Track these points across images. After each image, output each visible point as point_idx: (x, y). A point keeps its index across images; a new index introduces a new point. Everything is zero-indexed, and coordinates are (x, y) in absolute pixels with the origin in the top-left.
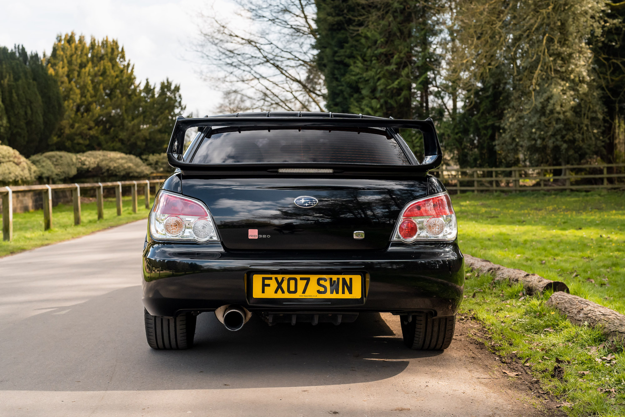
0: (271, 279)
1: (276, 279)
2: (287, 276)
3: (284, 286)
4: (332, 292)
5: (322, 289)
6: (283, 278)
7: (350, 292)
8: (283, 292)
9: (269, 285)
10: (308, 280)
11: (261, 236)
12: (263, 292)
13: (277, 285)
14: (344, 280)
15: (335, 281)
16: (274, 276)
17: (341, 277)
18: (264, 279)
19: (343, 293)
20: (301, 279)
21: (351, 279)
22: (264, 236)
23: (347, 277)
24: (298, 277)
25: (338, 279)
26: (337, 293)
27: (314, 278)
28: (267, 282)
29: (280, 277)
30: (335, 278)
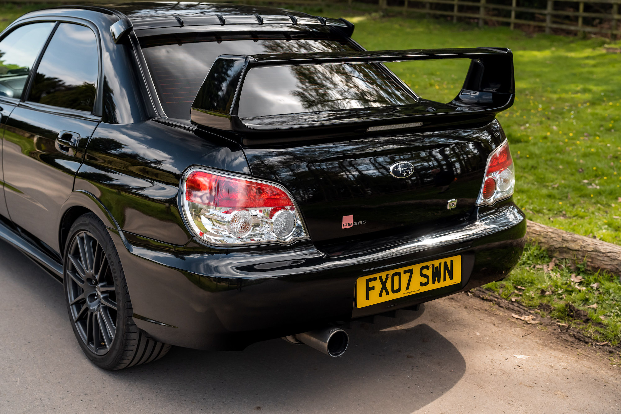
0: (375, 279)
1: (381, 278)
2: (391, 272)
3: (389, 285)
4: (434, 282)
5: (424, 280)
6: (387, 275)
7: (451, 278)
8: (387, 293)
9: (373, 288)
10: (411, 271)
11: (356, 223)
12: (368, 298)
13: (381, 286)
14: (445, 263)
15: (437, 267)
16: (377, 275)
17: (442, 261)
18: (368, 281)
19: (445, 280)
20: (405, 272)
21: (452, 262)
22: (360, 223)
23: (448, 260)
24: (401, 270)
25: (440, 264)
26: (439, 281)
27: (416, 268)
28: (371, 284)
29: (384, 275)
30: (436, 263)
